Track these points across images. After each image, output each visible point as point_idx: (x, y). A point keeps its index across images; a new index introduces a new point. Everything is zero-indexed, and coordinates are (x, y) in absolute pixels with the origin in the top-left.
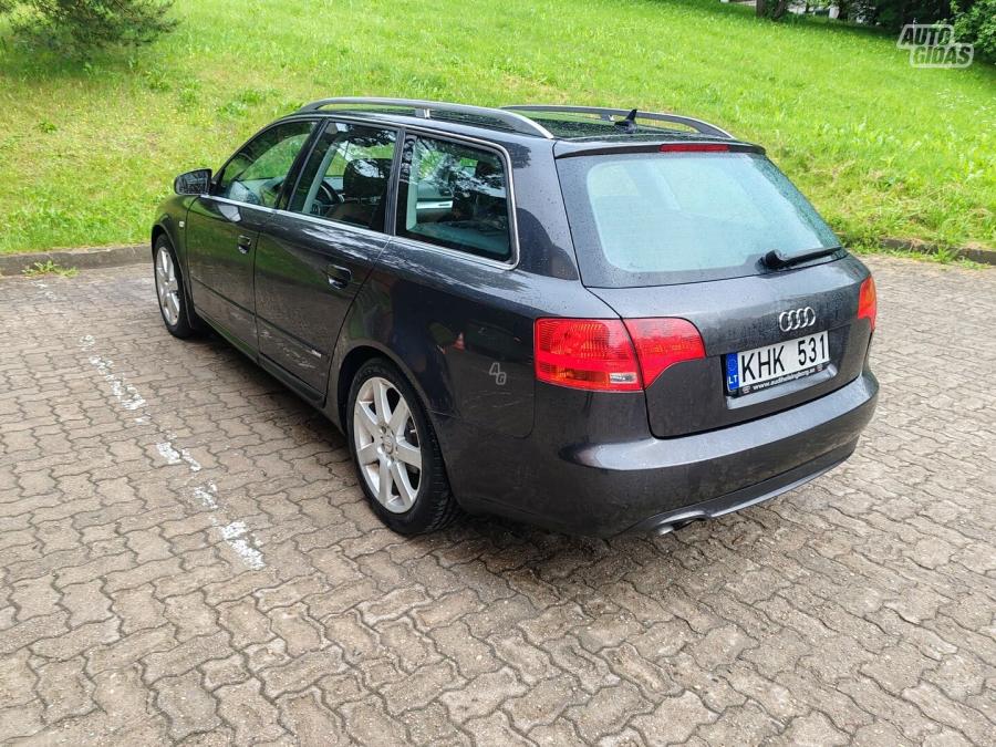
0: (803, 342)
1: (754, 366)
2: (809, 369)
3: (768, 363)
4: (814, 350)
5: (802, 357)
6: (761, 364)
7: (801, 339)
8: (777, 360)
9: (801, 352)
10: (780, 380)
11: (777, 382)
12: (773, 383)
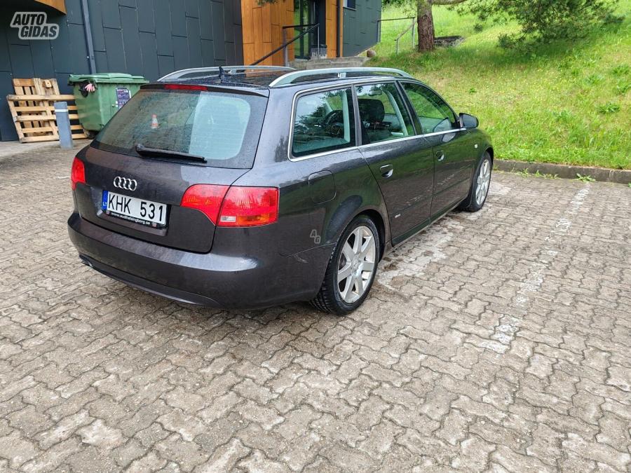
0: (145, 203)
1: (114, 201)
2: (146, 221)
3: (121, 204)
4: (153, 211)
5: (143, 212)
6: (118, 203)
7: (144, 201)
8: (126, 206)
9: (142, 208)
10: (125, 217)
11: (123, 217)
12: (121, 216)
